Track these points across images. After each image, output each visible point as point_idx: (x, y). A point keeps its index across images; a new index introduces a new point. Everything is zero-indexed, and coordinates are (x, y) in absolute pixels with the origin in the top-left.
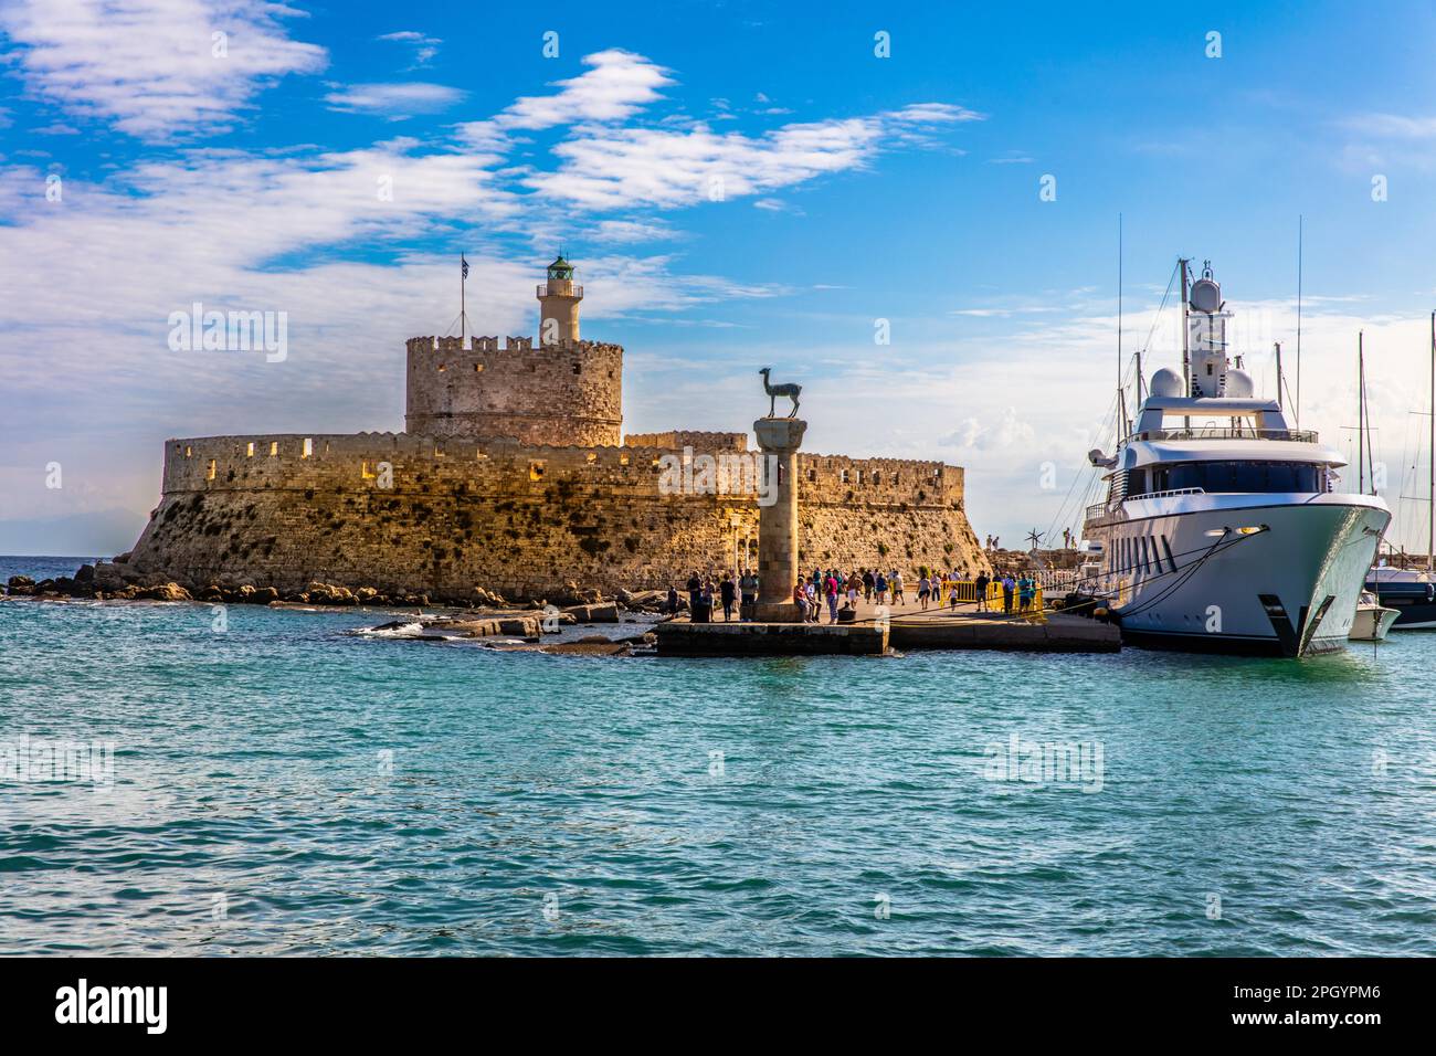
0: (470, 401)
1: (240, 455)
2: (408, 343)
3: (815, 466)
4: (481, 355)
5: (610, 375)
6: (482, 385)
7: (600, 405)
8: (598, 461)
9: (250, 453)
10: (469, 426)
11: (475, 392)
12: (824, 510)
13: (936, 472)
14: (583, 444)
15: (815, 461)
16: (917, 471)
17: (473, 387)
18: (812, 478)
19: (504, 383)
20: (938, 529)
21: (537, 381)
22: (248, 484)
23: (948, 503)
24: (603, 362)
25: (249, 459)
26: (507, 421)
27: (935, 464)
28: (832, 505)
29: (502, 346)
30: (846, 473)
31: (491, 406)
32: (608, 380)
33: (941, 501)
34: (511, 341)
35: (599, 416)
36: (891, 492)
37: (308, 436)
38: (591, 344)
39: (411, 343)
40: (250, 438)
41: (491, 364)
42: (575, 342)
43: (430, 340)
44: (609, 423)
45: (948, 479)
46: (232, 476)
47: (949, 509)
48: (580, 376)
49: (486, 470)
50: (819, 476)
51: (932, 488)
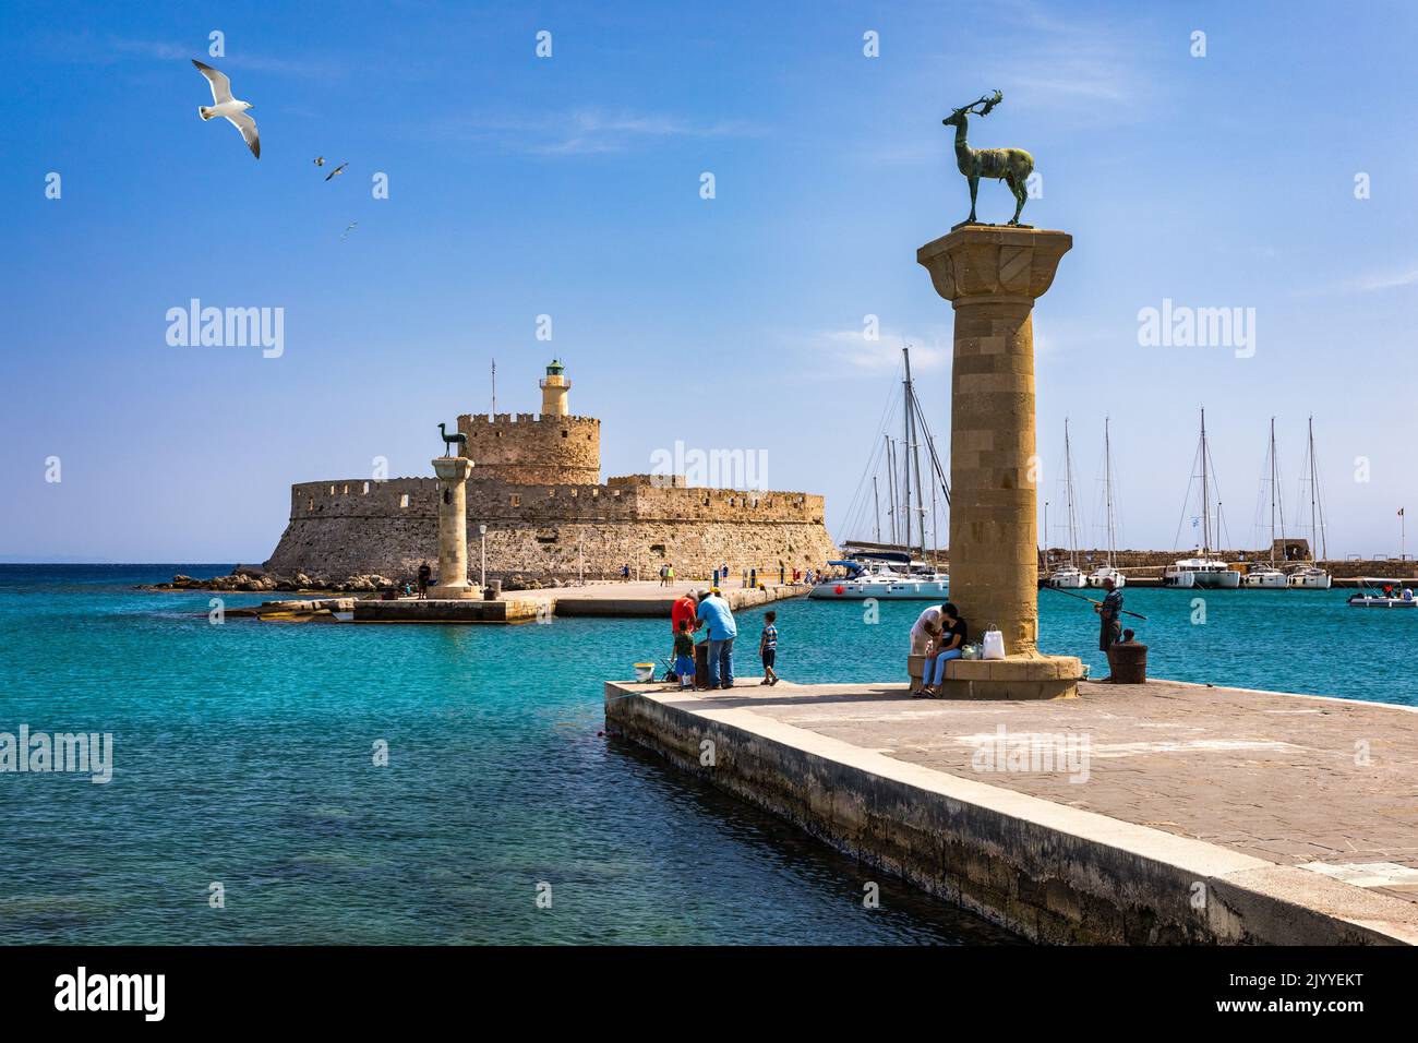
0: (494, 456)
1: (327, 493)
2: (458, 419)
3: (709, 495)
4: (500, 426)
5: (589, 438)
6: (501, 445)
7: (582, 458)
8: (556, 494)
9: (332, 493)
10: (493, 472)
11: (497, 450)
12: (715, 525)
13: (801, 499)
14: (570, 483)
15: (709, 494)
16: (786, 499)
17: (496, 447)
18: (707, 504)
19: (515, 444)
20: (802, 537)
21: (537, 443)
22: (331, 513)
23: (810, 520)
24: (584, 429)
25: (331, 497)
26: (518, 469)
27: (800, 494)
28: (722, 522)
29: (514, 419)
30: (732, 500)
31: (508, 459)
32: (588, 441)
33: (804, 518)
34: (519, 416)
35: (581, 465)
36: (766, 512)
37: (367, 481)
38: (575, 417)
39: (460, 418)
40: (331, 483)
41: (507, 433)
42: (563, 417)
43: (469, 417)
44: (588, 469)
45: (809, 503)
46: (322, 507)
47: (811, 524)
48: (567, 440)
49: (481, 501)
50: (711, 502)
51: (797, 510)
